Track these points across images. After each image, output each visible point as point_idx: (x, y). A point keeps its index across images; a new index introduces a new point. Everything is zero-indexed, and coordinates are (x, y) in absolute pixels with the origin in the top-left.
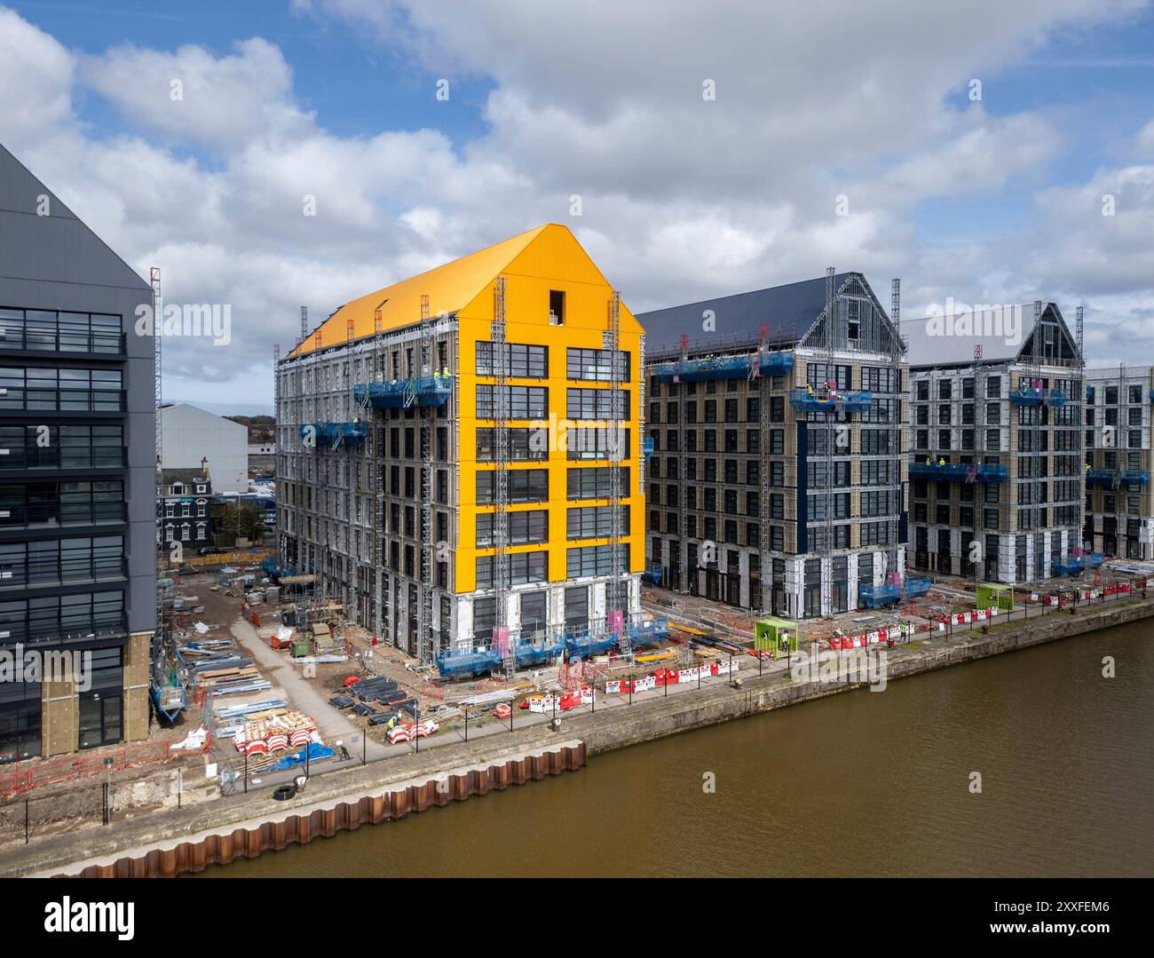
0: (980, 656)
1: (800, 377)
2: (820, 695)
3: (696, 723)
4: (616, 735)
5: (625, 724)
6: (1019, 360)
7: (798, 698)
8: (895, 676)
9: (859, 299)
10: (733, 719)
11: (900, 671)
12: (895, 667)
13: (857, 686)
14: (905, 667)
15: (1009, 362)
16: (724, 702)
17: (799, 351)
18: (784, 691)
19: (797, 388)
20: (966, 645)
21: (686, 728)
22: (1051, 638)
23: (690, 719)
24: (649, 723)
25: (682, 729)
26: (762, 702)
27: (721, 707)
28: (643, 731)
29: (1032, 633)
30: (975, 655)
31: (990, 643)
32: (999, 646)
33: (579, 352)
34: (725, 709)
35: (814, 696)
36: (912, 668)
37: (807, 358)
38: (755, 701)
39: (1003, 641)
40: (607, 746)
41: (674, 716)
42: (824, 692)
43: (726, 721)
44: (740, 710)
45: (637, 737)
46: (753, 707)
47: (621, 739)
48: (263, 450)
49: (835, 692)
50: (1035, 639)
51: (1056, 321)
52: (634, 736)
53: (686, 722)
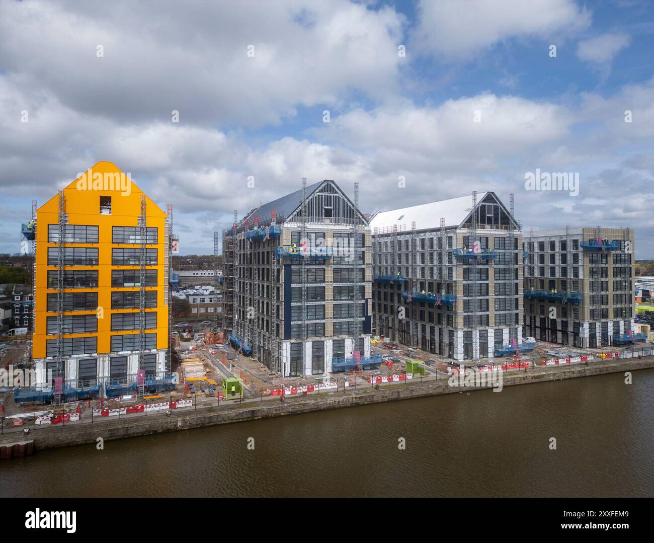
0: (366, 403)
1: (286, 239)
2: (228, 422)
3: (126, 435)
4: (64, 439)
5: (71, 433)
6: (464, 226)
7: (209, 423)
8: (292, 412)
9: (332, 195)
10: (156, 433)
11: (296, 410)
12: (292, 407)
13: (260, 417)
14: (301, 407)
15: (456, 228)
16: (149, 423)
17: (286, 225)
18: (198, 419)
19: (284, 245)
20: (354, 396)
21: (118, 437)
22: (430, 394)
23: (121, 432)
24: (90, 433)
25: (115, 438)
26: (180, 424)
27: (147, 426)
28: (85, 438)
29: (412, 390)
30: (361, 402)
31: (375, 395)
32: (383, 397)
33: (123, 228)
34: (150, 427)
35: (223, 422)
36: (307, 408)
37: (291, 229)
38: (175, 424)
39: (386, 394)
40: (57, 445)
41: (109, 431)
42: (232, 420)
43: (150, 435)
44: (162, 429)
45: (80, 441)
46: (173, 427)
47: (67, 441)
48: (194, 274)
49: (241, 420)
50: (415, 394)
51: (496, 203)
52: (78, 440)
53: (119, 434)
